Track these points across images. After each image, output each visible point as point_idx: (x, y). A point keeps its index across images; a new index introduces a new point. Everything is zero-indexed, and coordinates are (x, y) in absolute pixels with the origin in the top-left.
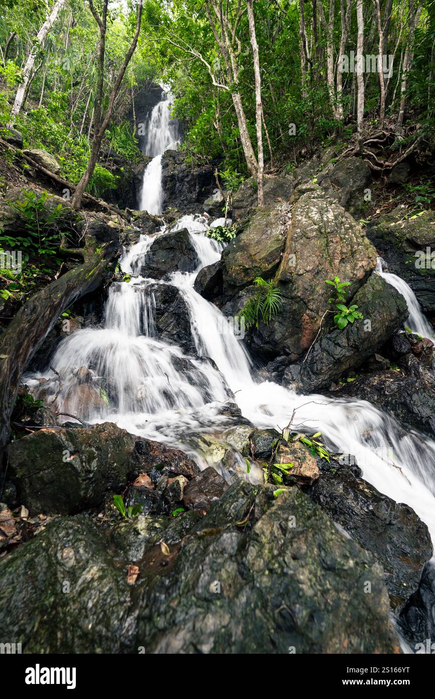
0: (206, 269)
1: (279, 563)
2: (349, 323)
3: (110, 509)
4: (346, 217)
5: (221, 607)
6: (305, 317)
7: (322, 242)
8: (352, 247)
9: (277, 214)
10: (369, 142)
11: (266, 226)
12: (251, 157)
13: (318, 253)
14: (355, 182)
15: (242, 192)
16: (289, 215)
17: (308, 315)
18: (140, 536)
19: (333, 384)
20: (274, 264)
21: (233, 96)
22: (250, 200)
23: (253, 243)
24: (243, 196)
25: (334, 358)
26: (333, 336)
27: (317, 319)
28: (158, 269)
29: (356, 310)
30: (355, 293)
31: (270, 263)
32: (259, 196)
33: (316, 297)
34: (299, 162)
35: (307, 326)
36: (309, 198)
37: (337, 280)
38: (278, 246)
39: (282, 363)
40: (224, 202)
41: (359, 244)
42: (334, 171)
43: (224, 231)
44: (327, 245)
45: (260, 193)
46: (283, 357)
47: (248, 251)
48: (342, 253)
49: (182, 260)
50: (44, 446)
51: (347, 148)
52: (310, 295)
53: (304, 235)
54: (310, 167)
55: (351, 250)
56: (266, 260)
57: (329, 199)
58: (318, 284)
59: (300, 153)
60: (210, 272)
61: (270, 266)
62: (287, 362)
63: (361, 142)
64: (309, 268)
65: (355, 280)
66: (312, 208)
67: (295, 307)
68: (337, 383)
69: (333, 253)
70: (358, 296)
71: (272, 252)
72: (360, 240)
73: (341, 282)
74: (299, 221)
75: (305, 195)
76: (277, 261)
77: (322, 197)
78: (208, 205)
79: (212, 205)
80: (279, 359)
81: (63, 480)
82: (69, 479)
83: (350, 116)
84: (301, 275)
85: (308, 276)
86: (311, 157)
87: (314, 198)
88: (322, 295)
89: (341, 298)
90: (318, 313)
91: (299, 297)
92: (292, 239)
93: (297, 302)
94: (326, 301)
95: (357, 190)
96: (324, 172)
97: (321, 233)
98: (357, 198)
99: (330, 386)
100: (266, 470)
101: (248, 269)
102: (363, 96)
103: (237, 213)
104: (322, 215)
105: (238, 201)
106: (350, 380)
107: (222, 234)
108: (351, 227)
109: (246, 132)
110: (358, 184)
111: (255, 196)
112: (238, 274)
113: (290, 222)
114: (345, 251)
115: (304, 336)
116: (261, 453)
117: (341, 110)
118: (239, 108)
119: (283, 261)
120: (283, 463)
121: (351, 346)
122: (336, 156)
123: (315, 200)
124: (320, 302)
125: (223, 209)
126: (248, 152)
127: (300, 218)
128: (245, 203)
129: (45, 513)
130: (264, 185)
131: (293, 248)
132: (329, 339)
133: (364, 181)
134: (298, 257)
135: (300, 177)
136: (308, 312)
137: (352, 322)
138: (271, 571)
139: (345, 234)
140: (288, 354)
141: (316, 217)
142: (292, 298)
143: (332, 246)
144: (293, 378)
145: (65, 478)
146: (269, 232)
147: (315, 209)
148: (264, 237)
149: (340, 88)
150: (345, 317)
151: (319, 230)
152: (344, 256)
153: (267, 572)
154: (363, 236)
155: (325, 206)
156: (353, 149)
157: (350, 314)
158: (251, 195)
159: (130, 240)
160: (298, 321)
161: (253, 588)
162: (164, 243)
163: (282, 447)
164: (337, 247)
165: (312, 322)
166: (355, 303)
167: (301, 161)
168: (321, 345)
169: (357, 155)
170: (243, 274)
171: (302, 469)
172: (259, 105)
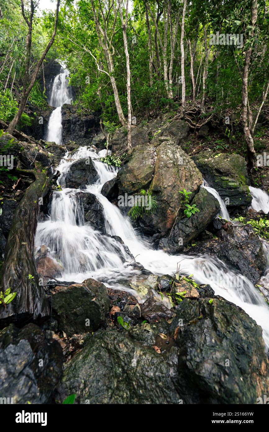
0: (108, 183)
1: (231, 328)
2: (193, 214)
3: (110, 326)
4: (186, 156)
5: (219, 348)
6: (169, 211)
7: (176, 170)
8: (190, 173)
9: (148, 153)
10: (188, 113)
11: (143, 159)
12: (121, 114)
13: (174, 176)
14: (182, 134)
15: (117, 135)
16: (155, 153)
17: (170, 210)
18: (150, 333)
19: (185, 248)
20: (148, 181)
21: (111, 78)
22: (123, 140)
23: (135, 168)
24: (118, 138)
25: (186, 233)
26: (185, 221)
27: (175, 213)
28: (75, 182)
29: (195, 207)
30: (193, 198)
31: (147, 180)
32: (128, 138)
33: (174, 200)
34: (149, 120)
35: (170, 216)
36: (166, 144)
37: (185, 191)
38: (151, 171)
39: (157, 237)
40: (105, 140)
41: (193, 171)
42: (170, 127)
43: (112, 159)
44: (178, 172)
45: (129, 137)
46: (157, 234)
47: (133, 173)
48: (186, 176)
49: (90, 177)
50: (76, 294)
51: (176, 114)
52: (171, 199)
53: (166, 166)
54: (156, 123)
55: (190, 175)
56: (144, 179)
57: (176, 146)
58: (175, 193)
59: (150, 114)
60: (110, 184)
61: (147, 182)
62: (159, 237)
63: (184, 112)
64: (170, 184)
65: (193, 191)
66: (168, 150)
67: (163, 206)
68: (186, 247)
69: (182, 176)
70: (196, 199)
71: (147, 174)
72: (194, 169)
73: (187, 192)
74: (162, 157)
75: (163, 143)
76: (150, 179)
77: (172, 145)
78: (95, 141)
79: (98, 141)
80: (155, 235)
81: (89, 312)
82: (93, 311)
83: (177, 97)
84: (166, 188)
85: (169, 188)
86: (156, 118)
87: (168, 145)
88: (177, 199)
89: (187, 201)
90: (175, 209)
91: (165, 200)
92: (159, 168)
93: (164, 203)
94: (179, 202)
95: (183, 138)
96: (165, 127)
97: (175, 165)
98: (183, 143)
99: (183, 249)
100: (170, 297)
101: (134, 184)
102: (185, 88)
103: (115, 147)
104: (174, 155)
105: (115, 140)
106: (193, 245)
107: (111, 161)
108: (189, 162)
109: (118, 100)
110: (183, 135)
111: (125, 138)
112: (129, 187)
113: (156, 158)
114: (187, 175)
115: (168, 222)
116: (165, 288)
117: (172, 93)
118: (114, 86)
119: (154, 180)
120: (180, 292)
121: (194, 227)
122: (170, 118)
123: (169, 146)
124: (176, 203)
125: (105, 144)
126: (120, 111)
127: (162, 156)
128: (120, 142)
129: (77, 333)
130: (131, 132)
131: (160, 173)
132: (182, 223)
133: (186, 134)
134: (163, 178)
135: (150, 129)
136: (170, 208)
137: (194, 214)
138: (229, 332)
139: (186, 166)
140: (160, 232)
141: (171, 156)
142: (161, 201)
143: (181, 172)
144: (164, 246)
145: (91, 311)
146: (144, 162)
147: (170, 152)
148: (141, 165)
149: (171, 82)
150: (190, 211)
151: (174, 163)
152: (187, 178)
153: (228, 333)
154: (195, 167)
155: (175, 150)
156: (179, 116)
157: (193, 209)
158: (123, 137)
159: (55, 163)
160: (165, 214)
161: (227, 339)
162: (79, 166)
163: (176, 284)
164: (183, 173)
165: (172, 214)
166: (195, 203)
167: (150, 119)
168: (178, 227)
169: (182, 119)
170: (131, 187)
171: (191, 294)
172: (129, 87)
